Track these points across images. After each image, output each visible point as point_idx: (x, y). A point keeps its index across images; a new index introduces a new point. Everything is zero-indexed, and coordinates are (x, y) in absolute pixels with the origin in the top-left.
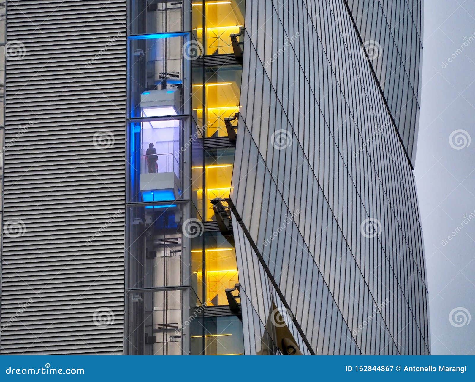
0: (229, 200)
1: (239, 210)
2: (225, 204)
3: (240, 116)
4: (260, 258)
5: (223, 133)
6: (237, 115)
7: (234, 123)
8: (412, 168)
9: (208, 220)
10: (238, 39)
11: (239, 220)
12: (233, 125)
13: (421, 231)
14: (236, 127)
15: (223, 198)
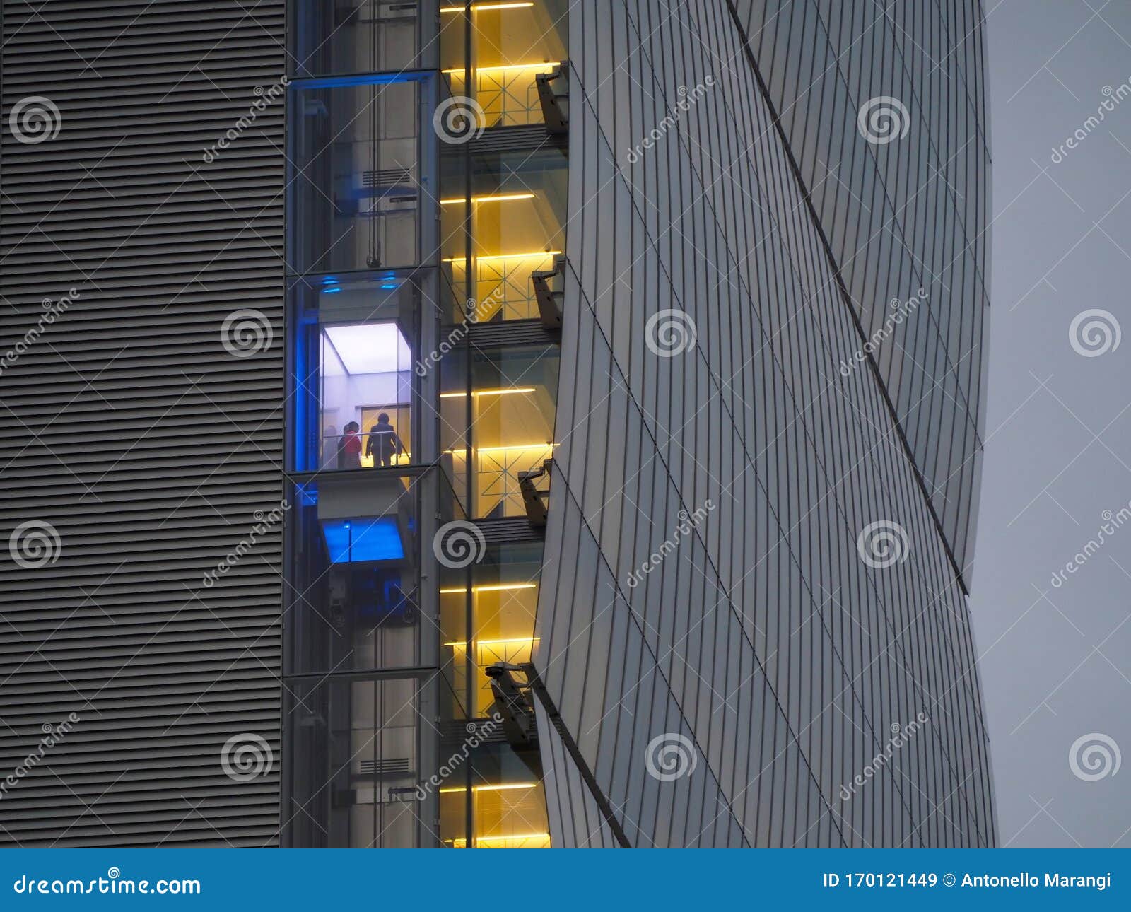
0: (529, 668)
1: (553, 691)
2: (520, 677)
3: (554, 467)
4: (604, 807)
5: (516, 507)
6: (549, 465)
7: (540, 484)
8: (965, 592)
9: (479, 716)
10: (550, 283)
11: (554, 715)
12: (538, 489)
13: (986, 740)
14: (547, 493)
15: (515, 662)
